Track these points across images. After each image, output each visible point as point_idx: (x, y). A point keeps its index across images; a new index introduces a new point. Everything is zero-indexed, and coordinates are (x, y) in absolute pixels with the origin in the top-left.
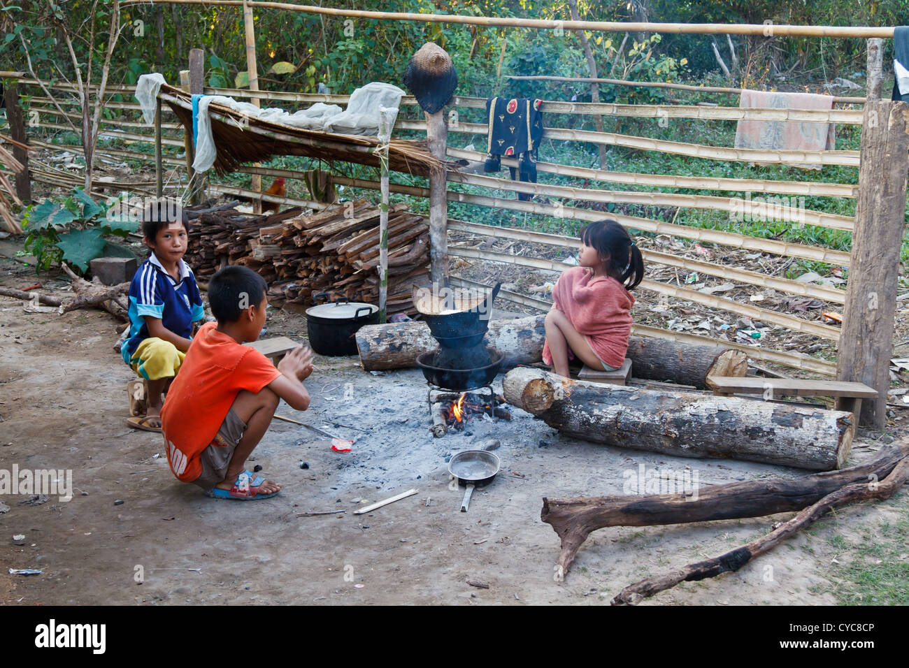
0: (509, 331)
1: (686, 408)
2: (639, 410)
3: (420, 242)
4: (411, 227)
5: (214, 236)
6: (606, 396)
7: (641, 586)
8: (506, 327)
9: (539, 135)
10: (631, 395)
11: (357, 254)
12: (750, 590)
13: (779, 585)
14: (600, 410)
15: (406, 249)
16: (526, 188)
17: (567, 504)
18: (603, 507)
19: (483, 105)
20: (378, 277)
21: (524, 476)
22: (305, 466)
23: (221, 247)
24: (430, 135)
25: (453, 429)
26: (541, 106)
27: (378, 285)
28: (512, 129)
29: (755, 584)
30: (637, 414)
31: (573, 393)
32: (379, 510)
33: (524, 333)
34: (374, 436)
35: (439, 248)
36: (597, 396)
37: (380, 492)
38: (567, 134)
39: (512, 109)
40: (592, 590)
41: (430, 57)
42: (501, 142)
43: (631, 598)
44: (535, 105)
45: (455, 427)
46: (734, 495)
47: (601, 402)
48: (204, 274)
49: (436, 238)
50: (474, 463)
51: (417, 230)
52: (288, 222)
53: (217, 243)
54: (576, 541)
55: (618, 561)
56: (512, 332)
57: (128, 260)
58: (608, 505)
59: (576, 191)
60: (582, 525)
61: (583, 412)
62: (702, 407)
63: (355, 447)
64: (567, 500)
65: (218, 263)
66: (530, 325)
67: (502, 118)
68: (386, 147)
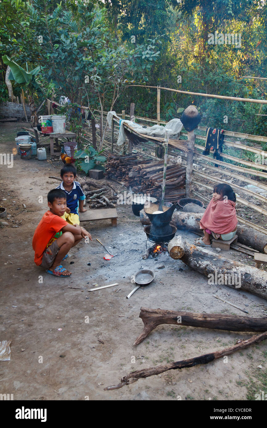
0: (193, 218)
1: (233, 269)
2: (215, 265)
3: (181, 177)
4: (181, 171)
5: (123, 167)
6: (205, 256)
7: (138, 374)
8: (192, 216)
9: (221, 143)
10: (214, 258)
11: (156, 180)
12: (207, 376)
13: (223, 377)
14: (201, 262)
15: (175, 179)
16: (218, 162)
17: (149, 312)
18: (165, 316)
19: (205, 130)
20: (162, 188)
21: (163, 284)
22: (89, 265)
23: (123, 171)
24: (189, 139)
25: (152, 257)
26: (223, 132)
27: (162, 191)
28: (214, 140)
29: (211, 373)
30: (214, 267)
31: (193, 252)
32: (99, 291)
33: (198, 220)
34: (123, 255)
35: (188, 180)
36: (202, 256)
37: (106, 281)
38: (231, 144)
39: (214, 132)
40: (142, 356)
41: (189, 111)
42: (209, 144)
43: (129, 380)
44: (221, 132)
45: (153, 256)
46: (226, 321)
47: (203, 259)
48: (119, 179)
49: (188, 176)
50: (147, 275)
51: (181, 173)
52: (139, 165)
53: (123, 169)
54: (149, 329)
55: (165, 341)
56: (194, 218)
57: (100, 171)
58: (168, 315)
59: (232, 166)
60: (154, 322)
61: (195, 261)
62: (239, 270)
63: (113, 258)
64: (150, 310)
65: (123, 176)
66: (201, 217)
67: (211, 135)
68: (167, 143)
